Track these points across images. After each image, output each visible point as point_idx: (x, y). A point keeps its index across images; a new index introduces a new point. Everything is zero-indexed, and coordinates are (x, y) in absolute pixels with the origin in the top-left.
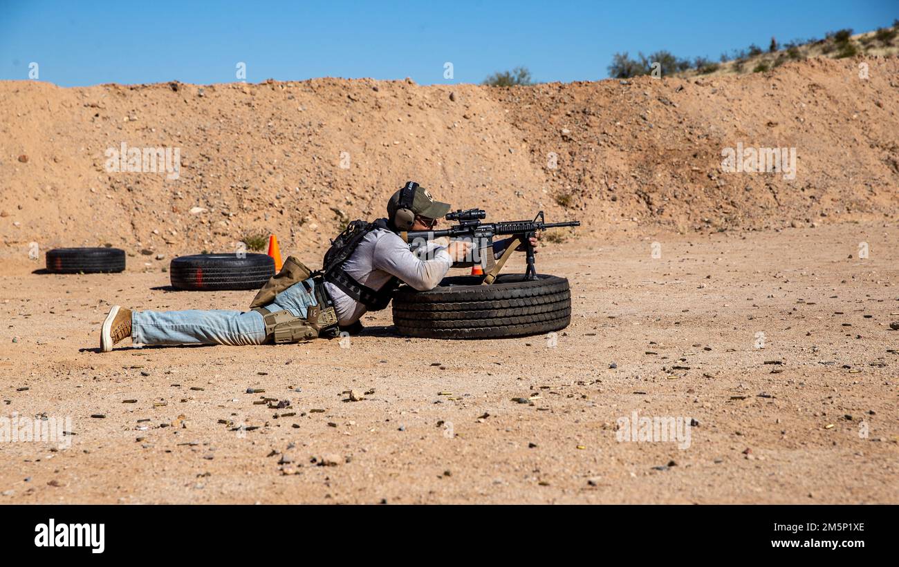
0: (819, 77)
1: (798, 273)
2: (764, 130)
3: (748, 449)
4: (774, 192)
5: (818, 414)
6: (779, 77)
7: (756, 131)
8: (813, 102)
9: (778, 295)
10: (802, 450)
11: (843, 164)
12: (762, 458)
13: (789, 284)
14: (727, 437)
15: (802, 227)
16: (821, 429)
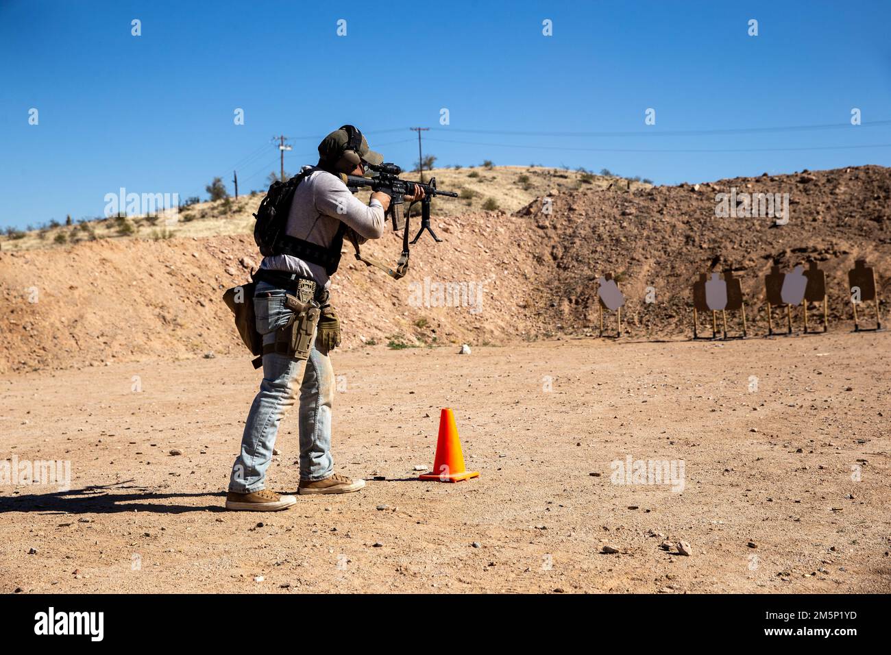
0: (107, 254)
1: (98, 406)
2: (68, 292)
3: (76, 570)
4: (76, 340)
5: (125, 534)
6: (78, 253)
7: (61, 293)
8: (104, 272)
9: (86, 428)
10: (116, 566)
11: (127, 318)
12: (87, 577)
13: (92, 417)
14: (59, 561)
15: (99, 366)
16: (128, 546)
